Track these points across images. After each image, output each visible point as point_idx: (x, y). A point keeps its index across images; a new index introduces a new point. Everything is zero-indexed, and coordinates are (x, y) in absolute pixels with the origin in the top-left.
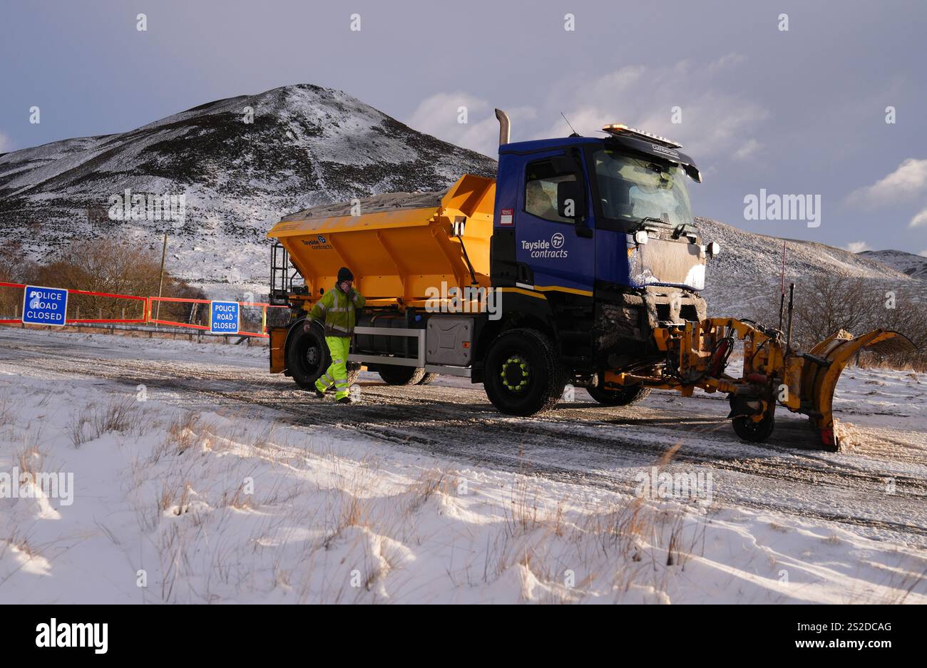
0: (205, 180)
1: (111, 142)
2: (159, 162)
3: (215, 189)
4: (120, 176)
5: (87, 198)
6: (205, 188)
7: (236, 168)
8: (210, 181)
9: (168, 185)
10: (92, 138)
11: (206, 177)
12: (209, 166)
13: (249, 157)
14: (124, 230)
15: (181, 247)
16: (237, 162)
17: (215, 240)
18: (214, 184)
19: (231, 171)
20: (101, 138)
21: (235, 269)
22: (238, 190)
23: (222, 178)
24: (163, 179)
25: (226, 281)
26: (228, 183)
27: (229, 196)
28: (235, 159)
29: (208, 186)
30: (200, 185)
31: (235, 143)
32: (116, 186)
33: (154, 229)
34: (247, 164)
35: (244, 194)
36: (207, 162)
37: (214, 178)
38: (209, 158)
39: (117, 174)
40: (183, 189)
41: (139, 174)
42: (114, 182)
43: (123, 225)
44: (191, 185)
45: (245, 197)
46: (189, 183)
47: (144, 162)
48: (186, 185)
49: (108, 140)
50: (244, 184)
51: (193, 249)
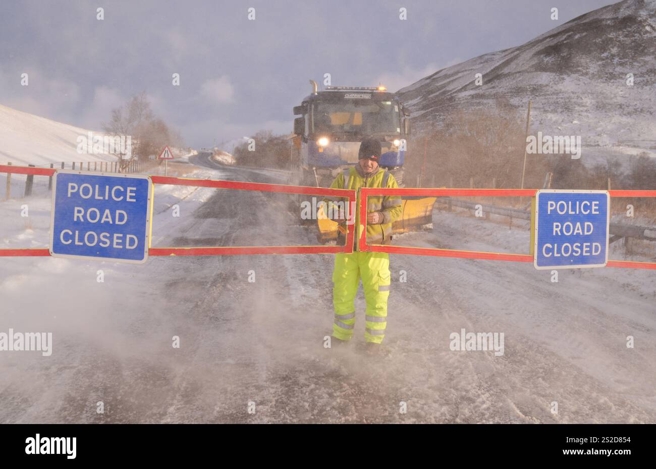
0: (579, 71)
1: (512, 52)
2: (545, 62)
3: (588, 77)
4: (518, 75)
5: (495, 92)
6: (580, 77)
7: (603, 60)
8: (584, 71)
9: (552, 77)
10: (500, 52)
11: (580, 68)
12: (582, 60)
13: (614, 50)
14: (520, 111)
15: (563, 121)
16: (605, 54)
17: (589, 115)
18: (587, 74)
19: (600, 63)
20: (504, 51)
21: (605, 136)
22: (607, 76)
23: (594, 68)
24: (548, 73)
25: (598, 145)
26: (598, 71)
27: (599, 81)
28: (603, 53)
29: (582, 75)
30: (577, 75)
31: (603, 41)
32: (515, 81)
33: (542, 110)
34: (613, 56)
35: (610, 79)
36: (581, 58)
37: (587, 69)
38: (583, 54)
39: (516, 73)
40: (563, 79)
41: (531, 72)
42: (514, 79)
43: (520, 108)
44: (569, 76)
45: (612, 81)
46: (568, 74)
47: (534, 63)
48: (565, 76)
49: (509, 51)
50: (611, 71)
51: (572, 122)
